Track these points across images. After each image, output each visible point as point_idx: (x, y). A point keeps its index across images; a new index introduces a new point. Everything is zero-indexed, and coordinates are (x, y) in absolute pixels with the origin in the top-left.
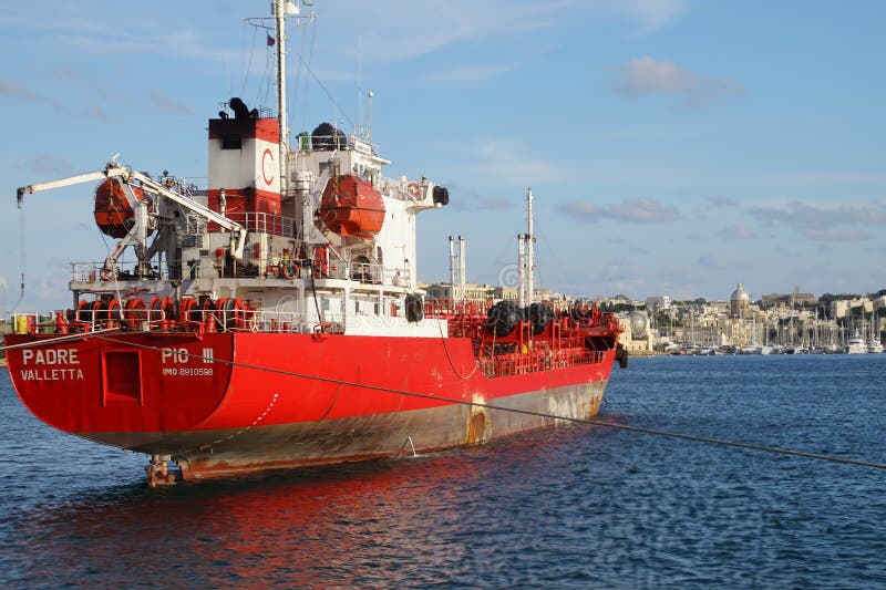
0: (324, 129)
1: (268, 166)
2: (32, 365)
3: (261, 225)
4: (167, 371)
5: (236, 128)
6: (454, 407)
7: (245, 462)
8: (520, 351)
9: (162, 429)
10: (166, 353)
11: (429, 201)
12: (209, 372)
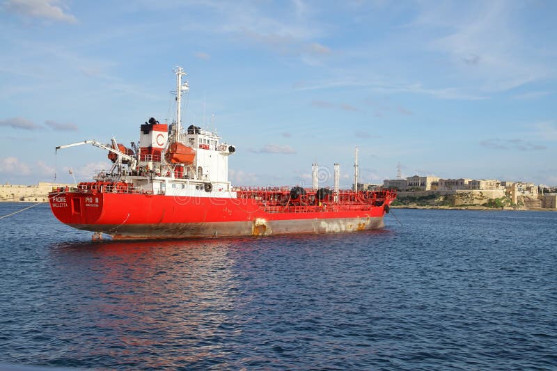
0: (191, 127)
1: (159, 140)
2: (55, 202)
3: (150, 159)
4: (88, 205)
5: (147, 128)
6: (243, 222)
7: (139, 236)
8: (318, 205)
9: (87, 223)
10: (87, 199)
11: (227, 151)
12: (97, 206)
